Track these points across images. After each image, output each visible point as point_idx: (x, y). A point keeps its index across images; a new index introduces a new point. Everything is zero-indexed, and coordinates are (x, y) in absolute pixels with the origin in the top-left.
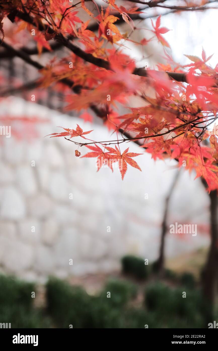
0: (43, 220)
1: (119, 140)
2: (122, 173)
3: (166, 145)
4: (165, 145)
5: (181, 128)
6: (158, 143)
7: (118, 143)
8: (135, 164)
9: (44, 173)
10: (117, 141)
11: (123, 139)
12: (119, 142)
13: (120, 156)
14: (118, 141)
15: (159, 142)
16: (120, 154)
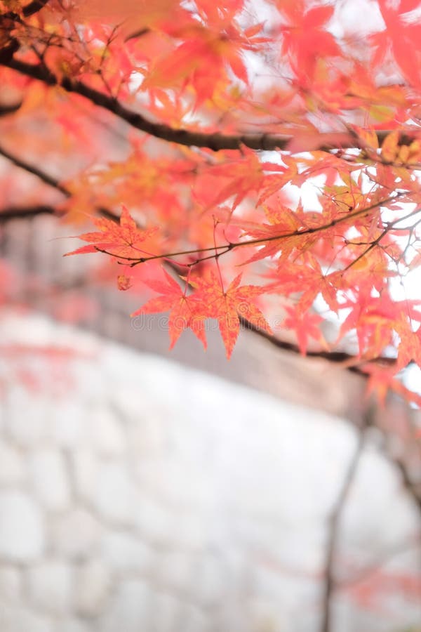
0: (80, 561)
1: (218, 246)
2: (228, 341)
3: (327, 288)
4: (324, 286)
5: (361, 217)
6: (310, 281)
7: (217, 256)
8: (258, 314)
9: (86, 465)
10: (214, 251)
11: (228, 244)
12: (219, 251)
13: (221, 297)
14: (216, 248)
15: (311, 278)
16: (223, 292)
